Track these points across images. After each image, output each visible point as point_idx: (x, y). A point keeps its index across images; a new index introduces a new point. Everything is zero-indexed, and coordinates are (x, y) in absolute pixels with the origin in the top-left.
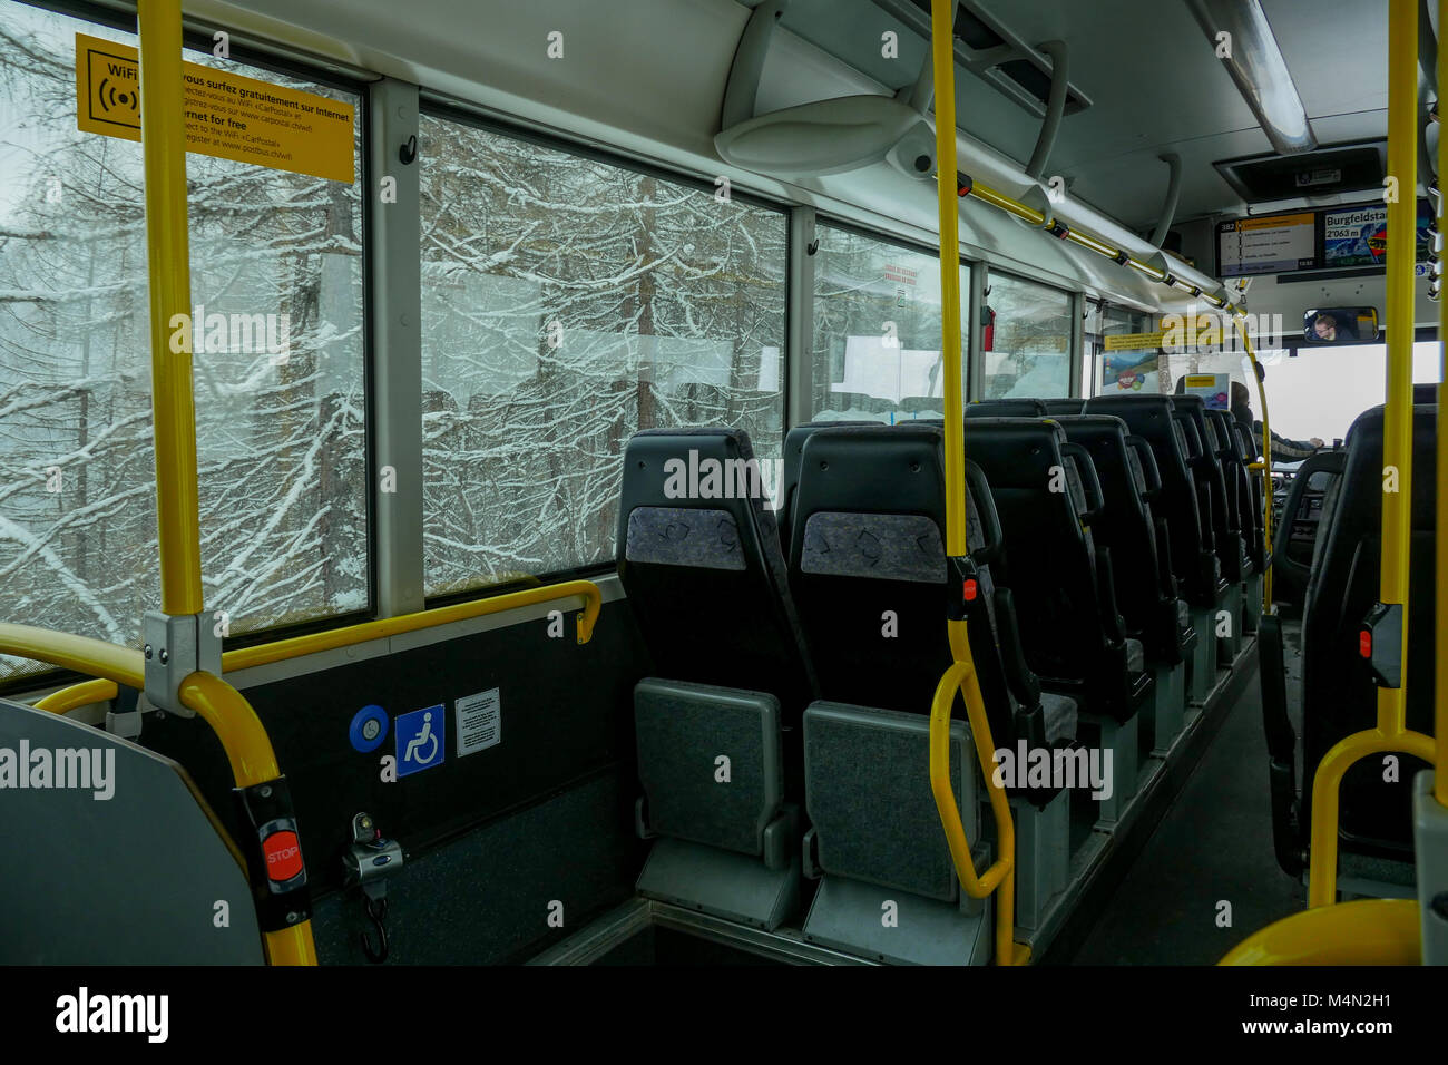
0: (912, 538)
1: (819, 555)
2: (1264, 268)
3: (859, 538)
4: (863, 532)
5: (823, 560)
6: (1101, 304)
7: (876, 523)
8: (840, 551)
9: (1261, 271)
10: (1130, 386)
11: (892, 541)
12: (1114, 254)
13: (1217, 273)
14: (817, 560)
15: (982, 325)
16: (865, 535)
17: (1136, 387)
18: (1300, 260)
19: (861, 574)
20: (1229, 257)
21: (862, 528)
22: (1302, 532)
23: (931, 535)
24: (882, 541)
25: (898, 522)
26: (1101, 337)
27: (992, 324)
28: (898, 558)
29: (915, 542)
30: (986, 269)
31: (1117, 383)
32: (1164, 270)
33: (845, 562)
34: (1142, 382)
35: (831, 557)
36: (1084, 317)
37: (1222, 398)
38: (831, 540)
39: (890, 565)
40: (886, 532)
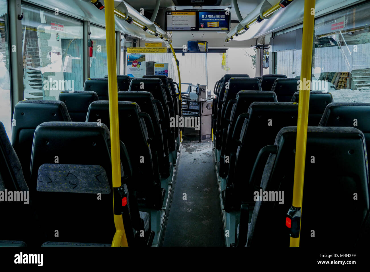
0: (93, 176)
1: (46, 184)
2: (180, 29)
3: (67, 176)
4: (69, 173)
5: (49, 186)
6: (126, 35)
7: (75, 169)
8: (58, 182)
9: (178, 30)
10: (136, 66)
11: (84, 177)
12: (143, 27)
13: (165, 29)
14: (45, 186)
15: (88, 46)
16: (70, 175)
17: (138, 66)
18: (191, 27)
19: (68, 191)
20: (169, 25)
21: (68, 172)
22: (187, 113)
23: (102, 174)
24: (78, 177)
25: (86, 168)
26: (126, 47)
27: (92, 46)
28: (87, 184)
29: (95, 178)
30: (89, 24)
31: (132, 65)
32: (155, 31)
33: (60, 187)
34: (140, 65)
35: (53, 185)
36: (121, 41)
37: (166, 71)
38: (52, 178)
39: (83, 187)
40: (80, 173)
